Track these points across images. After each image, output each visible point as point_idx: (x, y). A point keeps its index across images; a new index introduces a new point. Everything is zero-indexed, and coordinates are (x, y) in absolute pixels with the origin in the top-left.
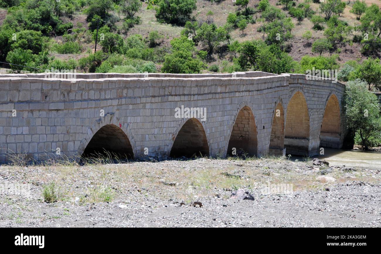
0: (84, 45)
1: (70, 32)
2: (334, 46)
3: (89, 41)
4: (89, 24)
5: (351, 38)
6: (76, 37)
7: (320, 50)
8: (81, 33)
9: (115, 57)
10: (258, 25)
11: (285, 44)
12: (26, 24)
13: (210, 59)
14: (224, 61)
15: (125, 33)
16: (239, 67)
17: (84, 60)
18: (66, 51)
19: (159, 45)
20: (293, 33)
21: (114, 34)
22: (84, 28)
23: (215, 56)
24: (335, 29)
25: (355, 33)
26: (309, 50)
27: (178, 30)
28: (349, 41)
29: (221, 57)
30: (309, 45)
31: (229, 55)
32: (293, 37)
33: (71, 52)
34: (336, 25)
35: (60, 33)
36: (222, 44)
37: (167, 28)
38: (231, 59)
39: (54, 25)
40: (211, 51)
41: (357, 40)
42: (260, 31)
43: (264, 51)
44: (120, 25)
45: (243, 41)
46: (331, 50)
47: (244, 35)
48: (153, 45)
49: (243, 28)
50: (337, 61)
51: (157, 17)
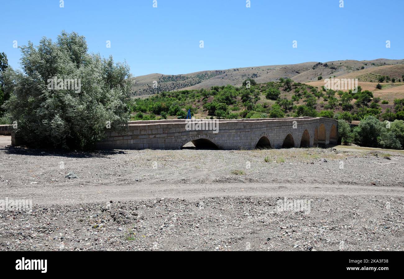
0: (240, 108)
1: (235, 103)
2: (332, 107)
3: (242, 106)
4: (242, 100)
5: (338, 104)
6: (238, 105)
7: (327, 108)
8: (239, 103)
9: (252, 112)
10: (303, 99)
11: (314, 106)
12: (220, 101)
13: (286, 112)
14: (291, 112)
15: (255, 103)
16: (297, 114)
17: (241, 113)
18: (234, 110)
19: (267, 107)
20: (316, 102)
21: (251, 104)
22: (240, 102)
23: (288, 111)
24: (332, 101)
25: (339, 102)
26: (323, 108)
27: (273, 102)
28: (337, 105)
29: (290, 111)
30: (322, 106)
31: (293, 110)
32: (316, 104)
33: (237, 110)
34: (333, 99)
35: (232, 104)
36: (290, 106)
37: (270, 101)
38: (294, 112)
39: (230, 101)
40: (286, 109)
41: (340, 104)
42: (304, 102)
43: (306, 109)
44: (253, 100)
45: (298, 105)
46: (331, 108)
47: (298, 103)
48: (265, 107)
49: (298, 100)
50: (333, 112)
51: (266, 97)
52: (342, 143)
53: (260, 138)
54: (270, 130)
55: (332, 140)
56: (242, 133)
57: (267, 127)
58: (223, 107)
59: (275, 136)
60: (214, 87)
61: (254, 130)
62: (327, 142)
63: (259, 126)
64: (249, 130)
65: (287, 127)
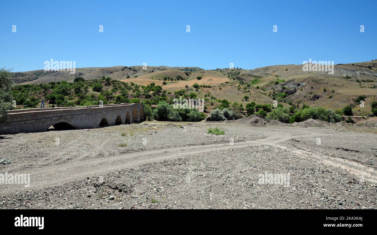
0: (74, 98)
1: (70, 94)
2: (138, 96)
3: (75, 97)
4: (75, 92)
5: (142, 94)
6: (72, 96)
7: (135, 97)
8: (73, 95)
9: (84, 100)
10: (119, 91)
11: (126, 96)
12: (58, 92)
13: (108, 100)
14: (112, 100)
15: (85, 94)
16: (116, 102)
17: (76, 101)
18: (70, 99)
19: (94, 97)
20: (128, 93)
21: (82, 95)
22: (74, 93)
23: (109, 99)
24: (138, 92)
25: (143, 93)
26: (132, 97)
27: (99, 93)
28: (142, 95)
29: (111, 99)
30: (132, 96)
31: (112, 99)
32: (128, 94)
33: (72, 100)
34: (138, 91)
35: (67, 95)
36: (111, 96)
37: (96, 92)
38: (113, 100)
39: (66, 93)
40: (108, 98)
41: (143, 94)
42: (120, 93)
43: (123, 98)
44: (84, 92)
46: (138, 97)
47: (116, 94)
48: (93, 97)
49: (115, 92)
50: (139, 100)
51: (93, 90)
52: (147, 120)
53: (102, 119)
54: (108, 113)
55: (141, 118)
56: (90, 116)
57: (105, 111)
58: (61, 97)
59: (111, 118)
60: (51, 82)
61: (98, 114)
62: (139, 120)
63: (101, 111)
64: (95, 114)
65: (117, 111)
